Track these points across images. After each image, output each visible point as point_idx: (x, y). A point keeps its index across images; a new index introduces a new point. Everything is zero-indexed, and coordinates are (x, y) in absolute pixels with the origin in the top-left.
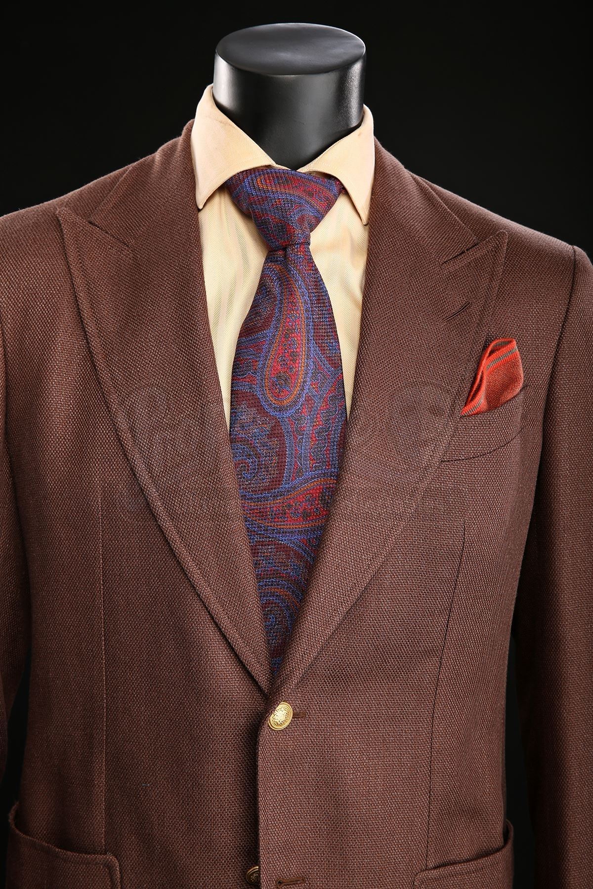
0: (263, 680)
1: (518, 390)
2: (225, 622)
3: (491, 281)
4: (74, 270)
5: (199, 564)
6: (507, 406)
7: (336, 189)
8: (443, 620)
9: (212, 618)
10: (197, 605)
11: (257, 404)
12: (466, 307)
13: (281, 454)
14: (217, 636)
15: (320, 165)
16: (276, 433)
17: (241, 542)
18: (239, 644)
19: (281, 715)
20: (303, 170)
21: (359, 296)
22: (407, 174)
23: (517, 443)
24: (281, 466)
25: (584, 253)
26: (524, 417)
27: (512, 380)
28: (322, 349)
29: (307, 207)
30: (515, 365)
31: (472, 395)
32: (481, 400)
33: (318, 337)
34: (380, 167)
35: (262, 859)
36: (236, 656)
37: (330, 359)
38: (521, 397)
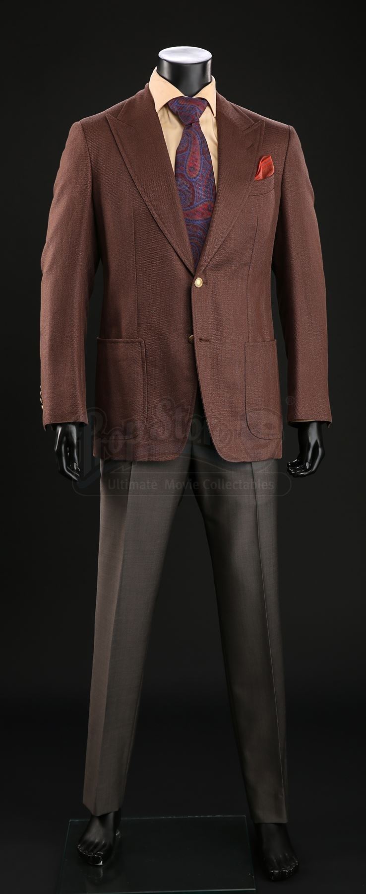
0: (192, 271)
1: (272, 173)
2: (179, 252)
3: (260, 136)
4: (115, 135)
5: (170, 232)
6: (269, 178)
7: (206, 104)
8: (251, 252)
9: (175, 251)
10: (169, 246)
11: (183, 176)
12: (253, 145)
13: (193, 193)
14: (177, 257)
15: (200, 95)
16: (191, 186)
17: (183, 223)
18: (184, 259)
19: (198, 282)
20: (194, 97)
21: (216, 141)
22: (228, 102)
23: (273, 192)
24: (193, 198)
25: (292, 127)
26: (274, 184)
27: (271, 170)
28: (206, 158)
29: (198, 110)
30: (271, 165)
31: (257, 174)
32: (261, 175)
33: (204, 154)
34: (218, 99)
35: (195, 332)
36: (184, 264)
37: (208, 161)
38: (273, 176)
